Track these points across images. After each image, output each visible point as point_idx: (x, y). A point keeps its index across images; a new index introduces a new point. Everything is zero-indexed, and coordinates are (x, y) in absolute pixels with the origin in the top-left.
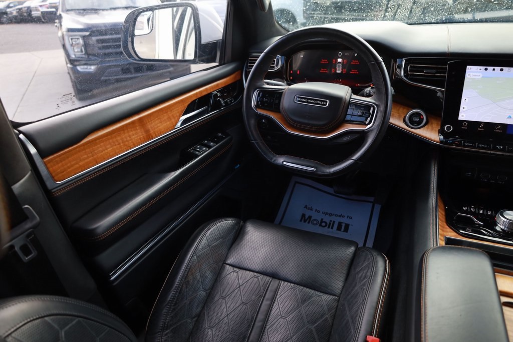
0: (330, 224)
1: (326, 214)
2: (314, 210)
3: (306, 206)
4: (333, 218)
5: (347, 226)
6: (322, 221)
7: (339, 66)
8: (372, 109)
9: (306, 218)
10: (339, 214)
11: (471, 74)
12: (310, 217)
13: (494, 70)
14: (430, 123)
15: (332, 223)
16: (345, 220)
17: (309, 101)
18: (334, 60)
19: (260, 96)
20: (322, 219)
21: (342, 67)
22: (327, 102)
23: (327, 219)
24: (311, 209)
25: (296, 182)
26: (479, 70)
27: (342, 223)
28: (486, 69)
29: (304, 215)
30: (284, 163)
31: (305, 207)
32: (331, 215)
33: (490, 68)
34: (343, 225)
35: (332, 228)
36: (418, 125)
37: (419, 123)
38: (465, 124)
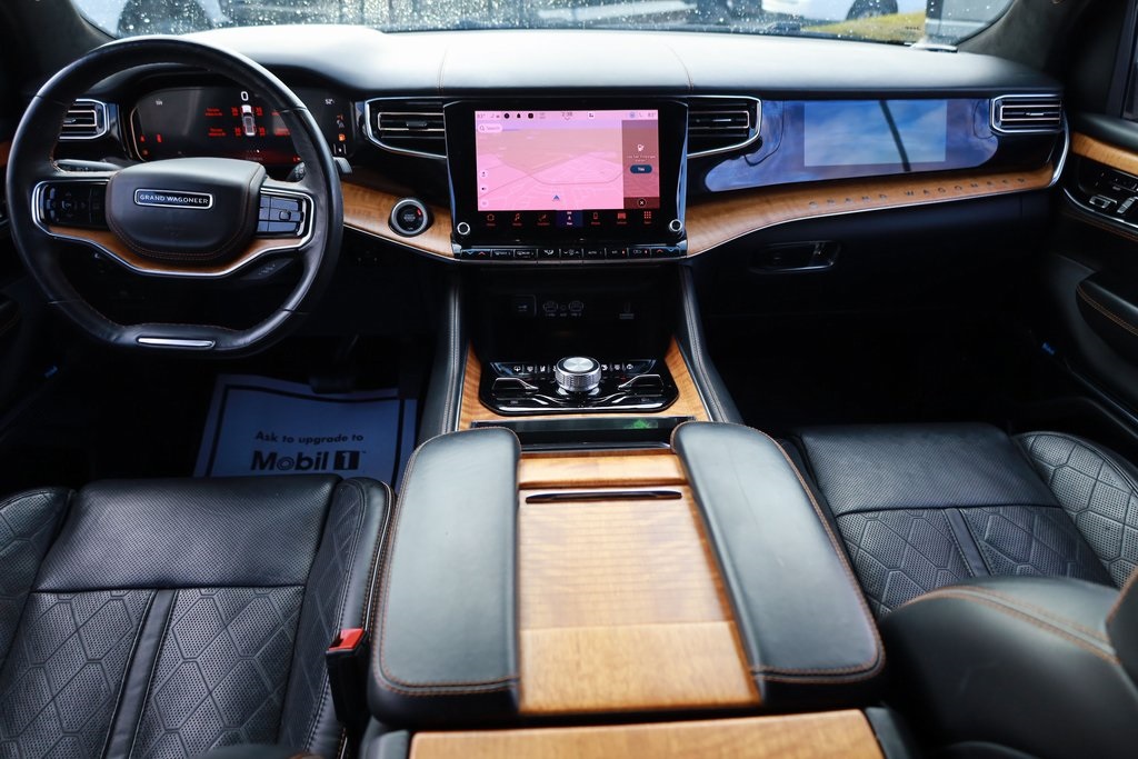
0: (318, 459)
1: (308, 441)
2: (280, 439)
3: (261, 433)
4: (324, 447)
5: (355, 456)
6: (301, 458)
7: (248, 121)
8: (304, 205)
9: (265, 459)
10: (335, 435)
11: (485, 126)
12: (273, 456)
13: (519, 116)
14: (436, 223)
15: (322, 456)
16: (349, 446)
17: (170, 199)
18: (235, 110)
19: (52, 196)
20: (300, 455)
21: (256, 122)
22: (208, 198)
23: (311, 451)
24: (274, 439)
25: (228, 388)
26: (495, 118)
27: (344, 452)
28: (507, 116)
29: (258, 455)
30: (141, 340)
31: (257, 437)
32: (317, 441)
33: (513, 114)
34: (347, 456)
35: (324, 467)
36: (416, 228)
37: (415, 225)
38: (491, 217)
